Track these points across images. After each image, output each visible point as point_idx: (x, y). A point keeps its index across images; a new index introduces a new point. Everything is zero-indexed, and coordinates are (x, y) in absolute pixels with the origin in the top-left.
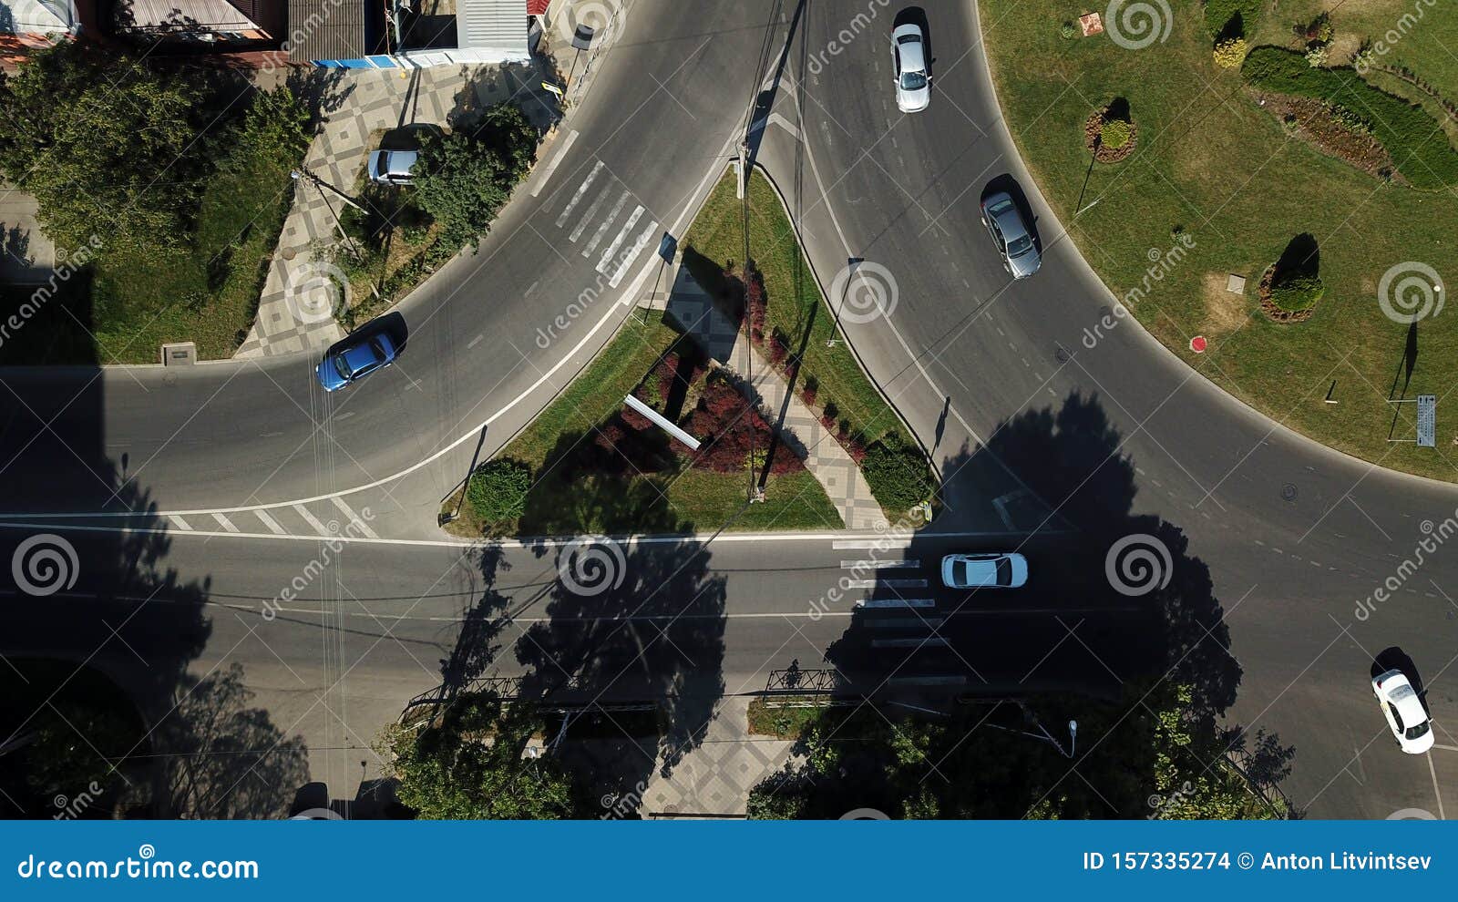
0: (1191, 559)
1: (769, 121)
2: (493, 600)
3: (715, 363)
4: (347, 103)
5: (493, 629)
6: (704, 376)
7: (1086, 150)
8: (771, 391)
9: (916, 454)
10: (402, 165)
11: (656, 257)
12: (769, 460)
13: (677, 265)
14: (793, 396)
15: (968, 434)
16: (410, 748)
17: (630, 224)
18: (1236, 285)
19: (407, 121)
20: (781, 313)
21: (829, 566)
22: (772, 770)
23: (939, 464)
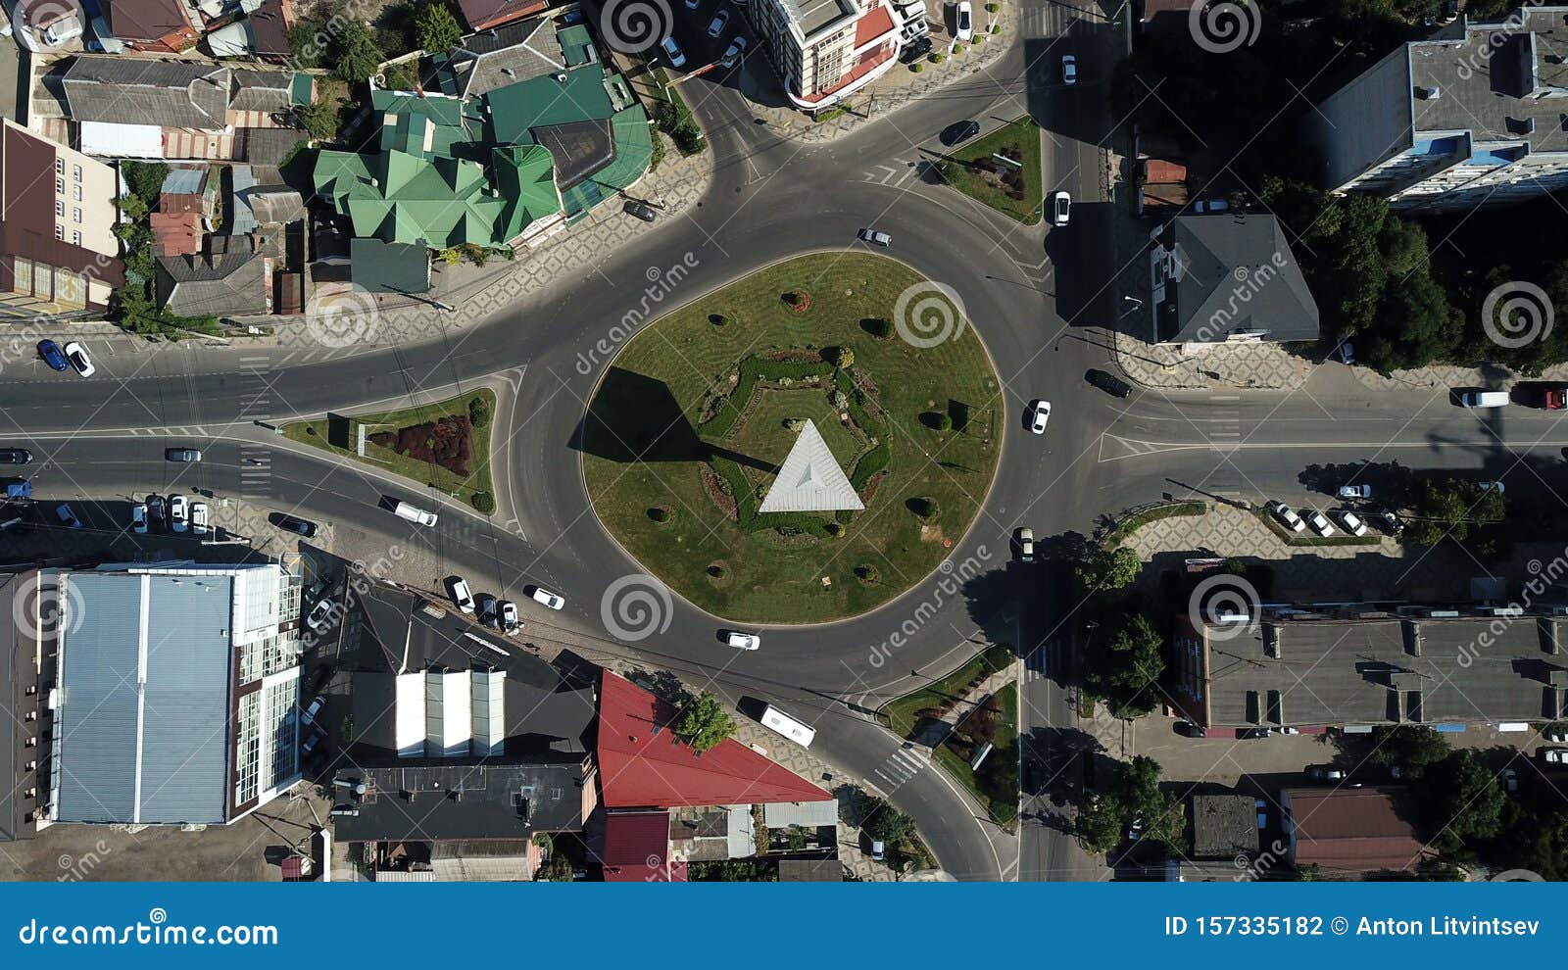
1: (860, 705)
2: (1040, 815)
3: (952, 728)
4: (851, 868)
5: (1052, 815)
6: (958, 733)
7: (874, 585)
8: (963, 708)
9: (988, 652)
10: (879, 847)
11: (911, 750)
12: (991, 710)
13: (913, 743)
14: (966, 699)
15: (977, 633)
16: (1095, 847)
17: (899, 760)
18: (925, 529)
19: (858, 845)
20: (933, 703)
21: (1029, 686)
22: (1106, 709)
23: (989, 644)
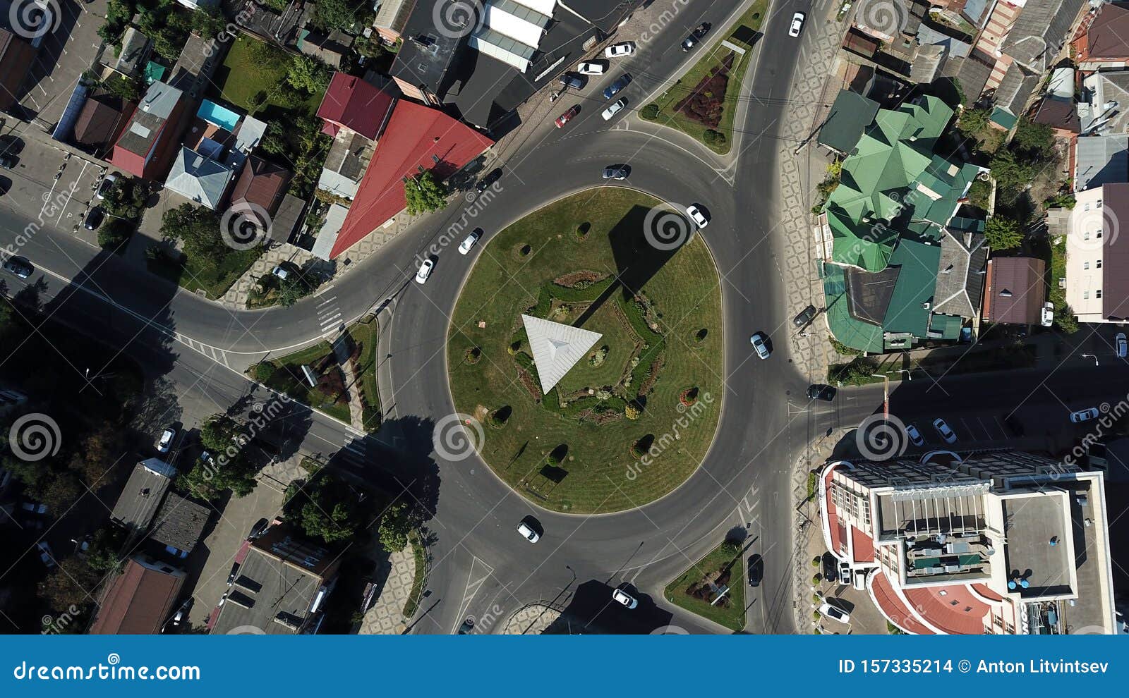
0: (438, 475)
1: (386, 308)
2: (250, 397)
3: (339, 364)
4: (278, 248)
5: (246, 405)
6: (334, 367)
7: (464, 356)
8: (349, 379)
9: (380, 415)
10: (282, 275)
11: (338, 329)
12: (339, 397)
13: (342, 333)
14: (355, 384)
15: (396, 415)
16: (208, 424)
17: (335, 317)
18: (485, 411)
19: (291, 261)
20: (363, 360)
21: (342, 432)
22: (301, 478)
23: (385, 419)
